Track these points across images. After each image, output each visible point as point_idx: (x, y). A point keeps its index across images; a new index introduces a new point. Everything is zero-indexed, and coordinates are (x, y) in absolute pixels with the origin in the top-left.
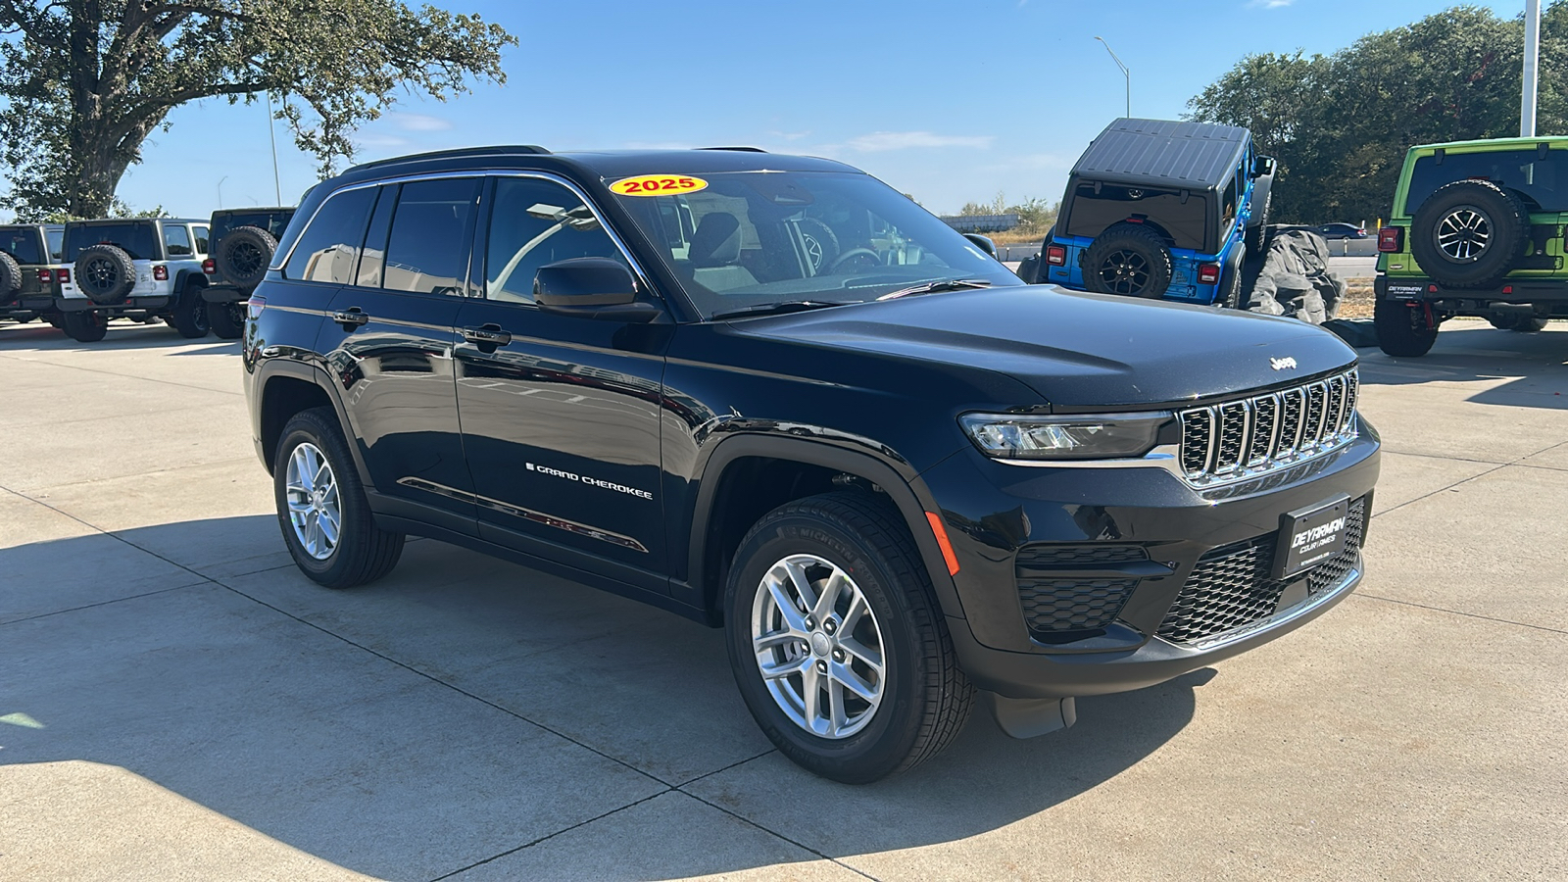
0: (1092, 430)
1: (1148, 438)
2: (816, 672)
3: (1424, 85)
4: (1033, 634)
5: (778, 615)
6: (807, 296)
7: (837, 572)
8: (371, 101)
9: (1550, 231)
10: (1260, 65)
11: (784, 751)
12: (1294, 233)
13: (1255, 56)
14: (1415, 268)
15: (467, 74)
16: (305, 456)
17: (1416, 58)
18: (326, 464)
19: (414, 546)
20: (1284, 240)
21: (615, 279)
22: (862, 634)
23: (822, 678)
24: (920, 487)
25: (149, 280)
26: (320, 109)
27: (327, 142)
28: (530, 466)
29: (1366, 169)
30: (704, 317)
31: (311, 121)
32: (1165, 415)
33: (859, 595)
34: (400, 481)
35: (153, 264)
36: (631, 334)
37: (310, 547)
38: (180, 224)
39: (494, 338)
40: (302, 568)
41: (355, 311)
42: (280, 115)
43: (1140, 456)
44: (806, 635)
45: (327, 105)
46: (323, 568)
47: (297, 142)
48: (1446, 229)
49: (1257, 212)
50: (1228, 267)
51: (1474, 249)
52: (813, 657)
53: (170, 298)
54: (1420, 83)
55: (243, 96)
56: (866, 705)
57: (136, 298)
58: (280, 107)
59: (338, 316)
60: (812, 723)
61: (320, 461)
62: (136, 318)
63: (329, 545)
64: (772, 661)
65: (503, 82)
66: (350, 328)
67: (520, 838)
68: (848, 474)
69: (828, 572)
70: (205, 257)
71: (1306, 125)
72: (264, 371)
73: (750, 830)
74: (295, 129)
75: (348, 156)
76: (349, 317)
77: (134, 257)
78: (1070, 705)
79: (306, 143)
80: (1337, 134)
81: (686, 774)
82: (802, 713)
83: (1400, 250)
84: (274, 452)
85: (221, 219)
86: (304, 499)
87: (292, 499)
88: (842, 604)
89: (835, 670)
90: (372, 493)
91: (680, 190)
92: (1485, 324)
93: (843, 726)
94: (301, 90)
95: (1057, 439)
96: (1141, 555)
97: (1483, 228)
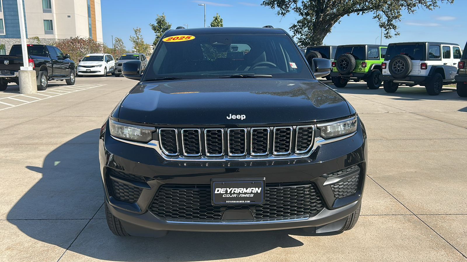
26: (387, 15)
27: (388, 25)
31: (384, 19)
42: (375, 17)
47: (379, 25)
55: (361, 12)
58: (375, 15)
65: (452, 3)
74: (379, 21)
75: (394, 29)
79: (382, 25)
94: (382, 10)
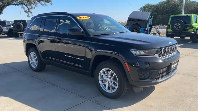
0: (147, 52)
1: (155, 53)
2: (108, 84)
3: (167, 8)
4: (140, 79)
5: (102, 76)
6: (105, 33)
7: (111, 71)
8: (34, 6)
9: (188, 26)
10: (147, 5)
11: (103, 94)
12: (155, 26)
13: (147, 4)
14: (171, 30)
15: (47, 3)
16: (32, 54)
17: (166, 5)
18: (35, 55)
19: (47, 66)
20: (154, 27)
21: (79, 30)
22: (115, 79)
23: (109, 85)
24: (124, 59)
25: (5, 29)
26: (27, 7)
27: (28, 12)
28: (66, 56)
29: (160, 18)
30: (91, 36)
31: (26, 9)
32: (157, 50)
33: (114, 74)
34: (46, 57)
35: (5, 27)
36: (81, 38)
37: (33, 66)
38: (9, 22)
39: (60, 38)
40: (31, 69)
41: (40, 34)
42: (22, 8)
43: (154, 55)
44: (107, 79)
45: (28, 7)
46: (35, 69)
47: (24, 11)
48: (175, 26)
49: (150, 23)
50: (148, 30)
51: (179, 28)
52: (107, 82)
53: (8, 32)
54: (166, 8)
55: (17, 5)
56: (115, 88)
57: (3, 32)
59: (37, 35)
60: (107, 91)
61: (34, 54)
62: (3, 34)
63: (36, 66)
64: (101, 82)
66: (39, 36)
67: (68, 107)
68: (112, 57)
69: (110, 71)
70: (13, 26)
71: (153, 13)
72: (26, 42)
73: (100, 106)
76: (39, 35)
77: (3, 26)
78: (142, 88)
79: (26, 12)
80: (156, 14)
81: (90, 98)
82: (106, 89)
83: (169, 28)
84: (27, 53)
85: (15, 21)
86: (32, 59)
87: (30, 60)
88: (112, 75)
89: (111, 84)
90: (42, 59)
91: (86, 18)
92: (179, 38)
93: (112, 91)
94: (25, 5)
95: (142, 53)
96: (153, 68)
97: (180, 26)
